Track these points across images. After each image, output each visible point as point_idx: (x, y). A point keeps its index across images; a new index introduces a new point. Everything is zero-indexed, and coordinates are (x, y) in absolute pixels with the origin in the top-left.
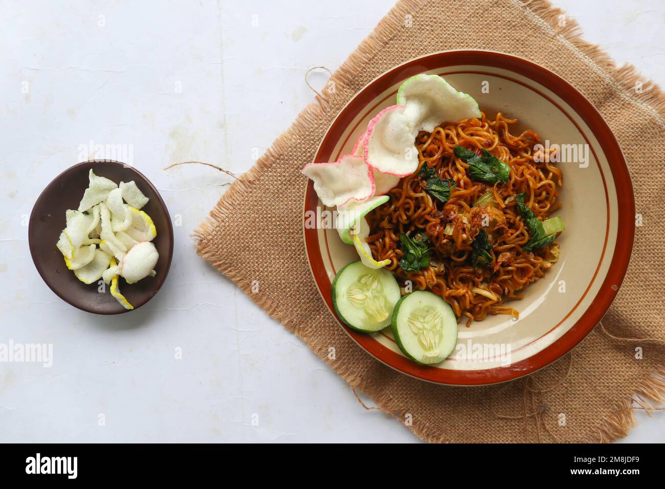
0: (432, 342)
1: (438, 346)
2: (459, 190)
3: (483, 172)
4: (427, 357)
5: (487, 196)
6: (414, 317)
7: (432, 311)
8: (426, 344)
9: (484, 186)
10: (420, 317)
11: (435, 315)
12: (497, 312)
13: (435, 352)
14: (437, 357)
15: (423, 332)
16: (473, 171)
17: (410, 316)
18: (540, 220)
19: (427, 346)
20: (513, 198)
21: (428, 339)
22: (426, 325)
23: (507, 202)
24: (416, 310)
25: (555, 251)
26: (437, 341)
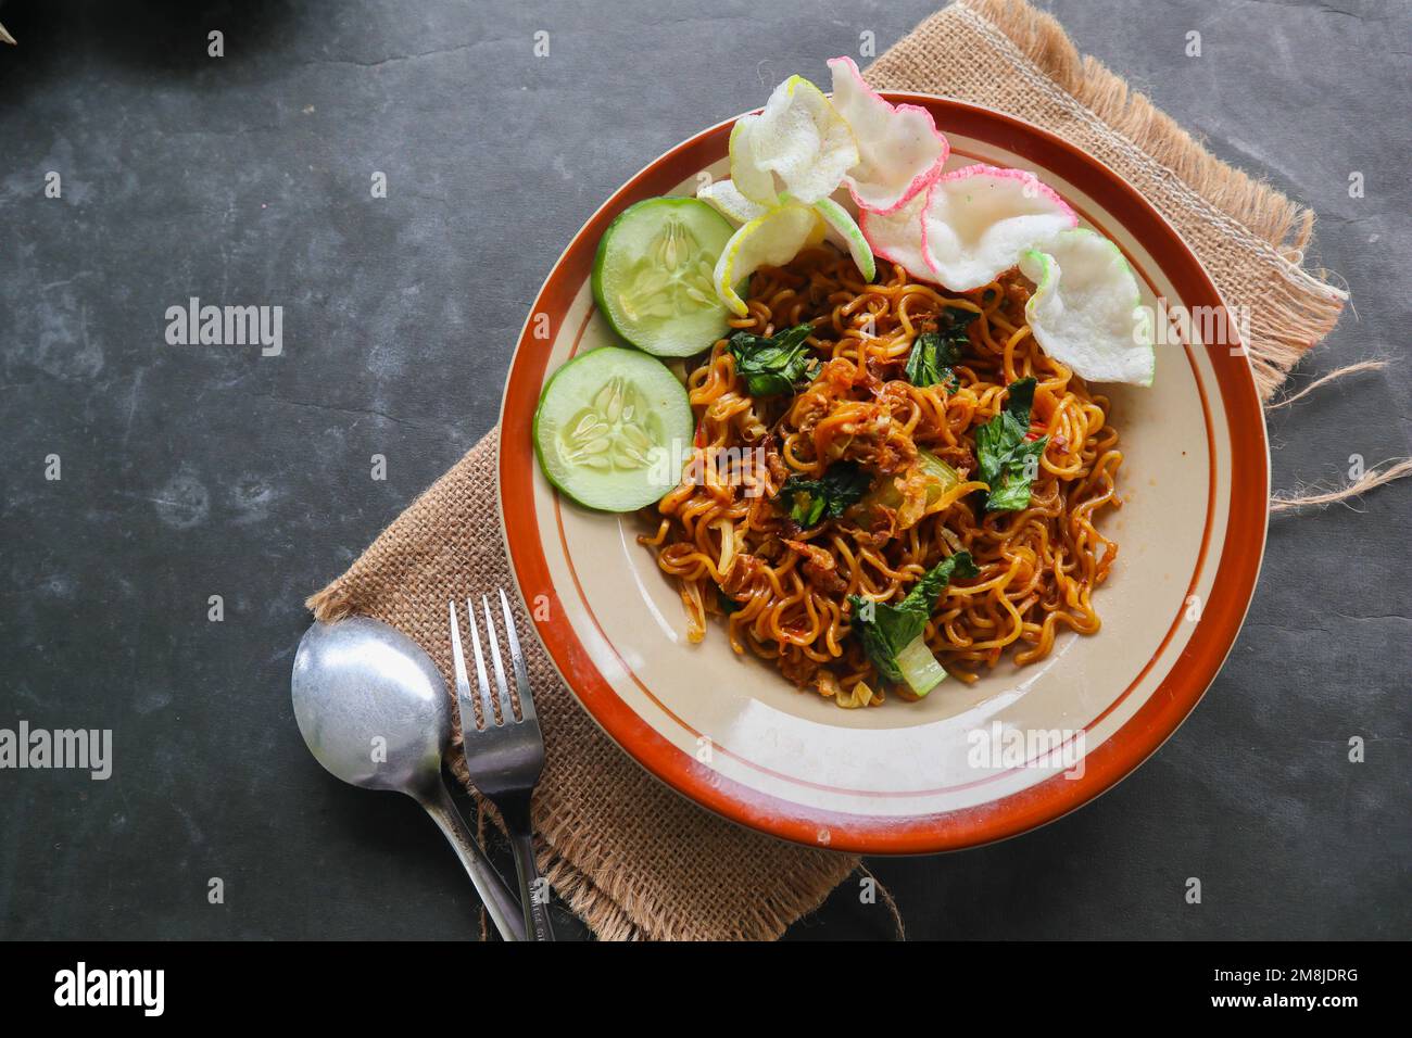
0: (588, 449)
1: (583, 465)
3: (996, 450)
4: (551, 436)
5: (947, 474)
6: (630, 394)
7: (653, 438)
8: (578, 431)
9: (966, 461)
10: (632, 407)
12: (686, 599)
13: (567, 458)
14: (557, 464)
15: (601, 422)
16: (991, 426)
17: (626, 381)
18: (926, 632)
19: (574, 434)
20: (957, 546)
21: (589, 438)
22: (618, 427)
23: (945, 532)
24: (643, 395)
25: (864, 693)
26: (593, 461)
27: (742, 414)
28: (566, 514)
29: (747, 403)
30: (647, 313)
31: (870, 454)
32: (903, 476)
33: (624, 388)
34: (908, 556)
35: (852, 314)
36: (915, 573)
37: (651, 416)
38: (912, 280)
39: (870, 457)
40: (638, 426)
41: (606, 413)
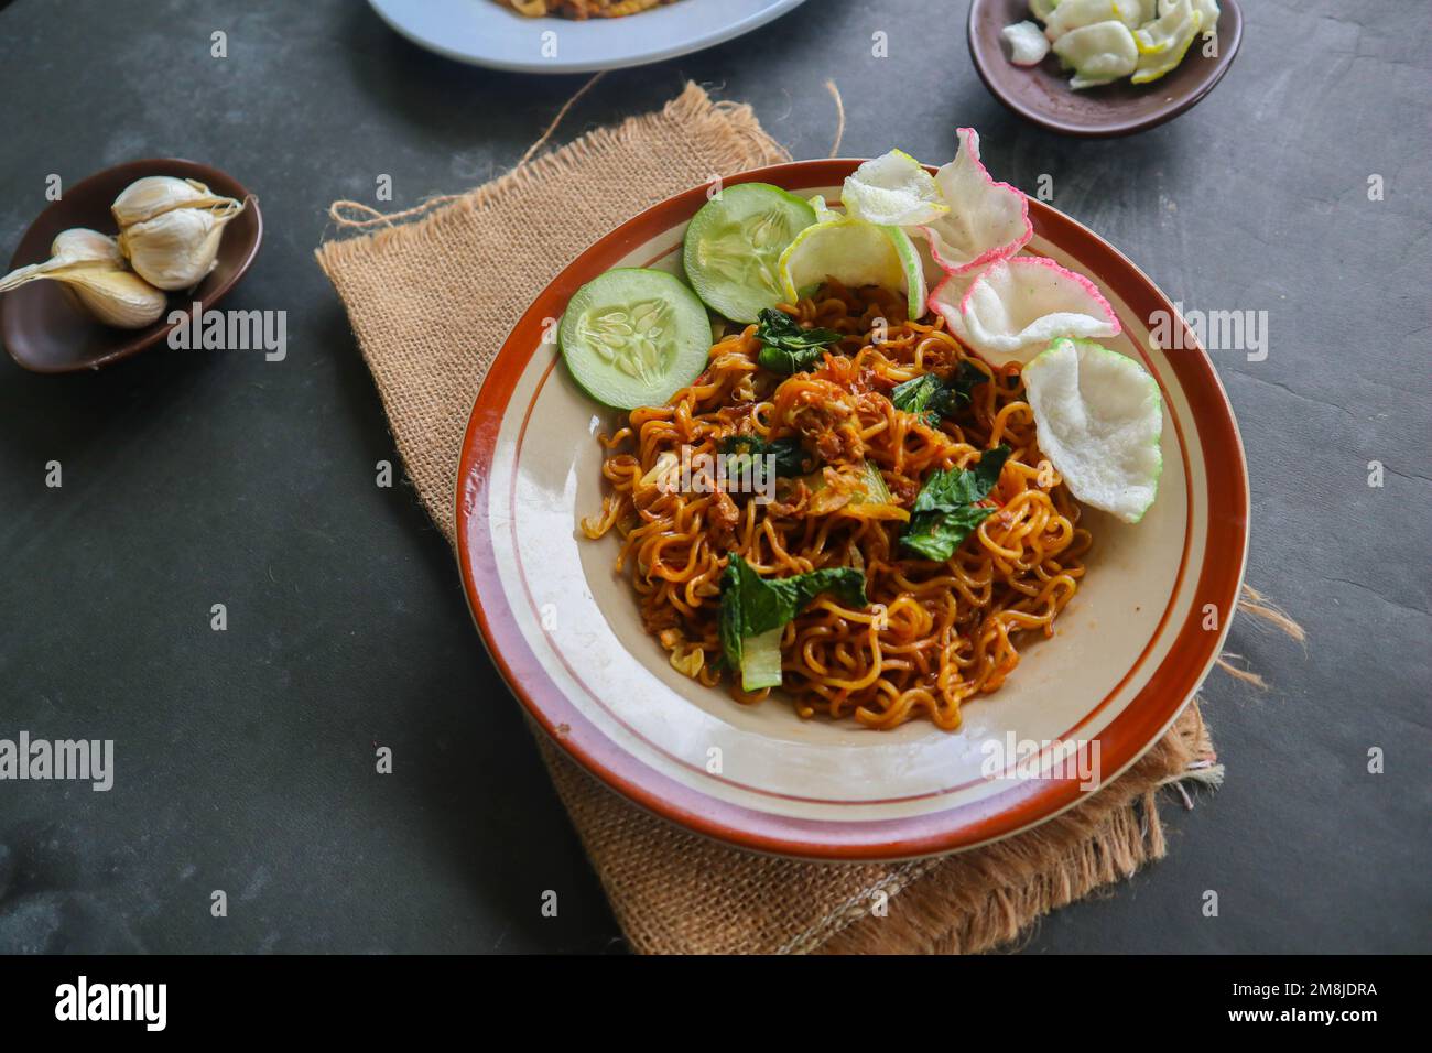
0: (603, 336)
1: (591, 345)
3: (939, 495)
4: (581, 309)
5: (881, 493)
6: (665, 319)
7: (662, 363)
10: (661, 330)
13: (583, 331)
14: (573, 330)
15: (629, 325)
17: (668, 308)
18: (785, 634)
19: (600, 319)
20: (858, 566)
21: (611, 330)
22: (640, 337)
23: (854, 550)
24: (675, 326)
25: (698, 662)
26: (602, 348)
27: (744, 372)
28: (553, 378)
29: (751, 366)
30: (717, 266)
31: (815, 428)
32: (836, 467)
33: (664, 312)
34: (806, 550)
36: (803, 566)
37: (672, 346)
38: (945, 328)
39: (813, 431)
40: (656, 347)
41: (637, 321)
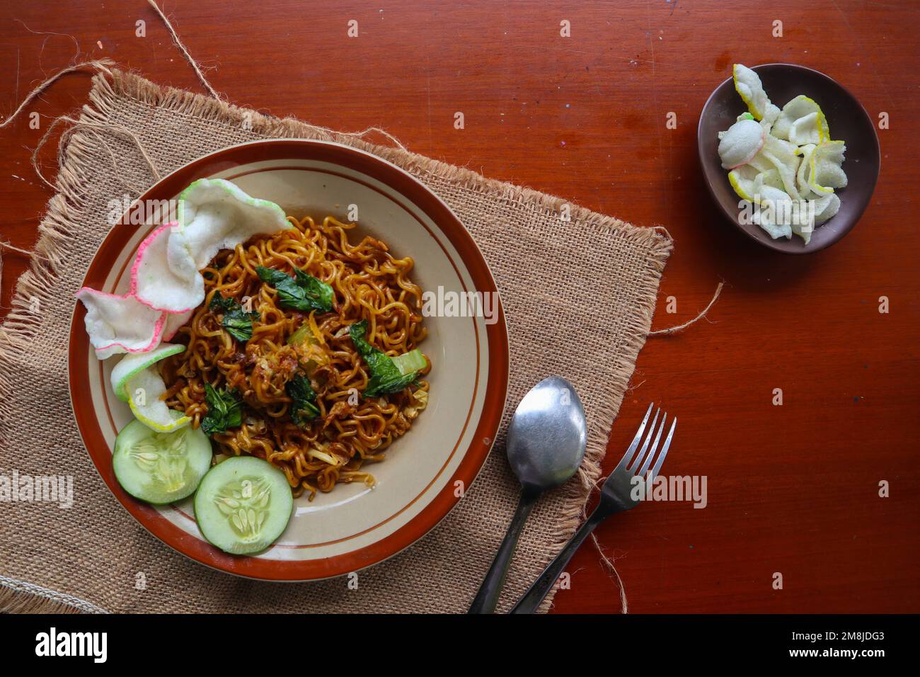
0: (252, 523)
1: (261, 528)
2: (260, 326)
3: (296, 298)
4: (241, 545)
5: (305, 330)
6: (225, 492)
7: (255, 482)
8: (240, 527)
9: (300, 316)
10: (234, 492)
11: (260, 487)
12: (351, 479)
13: (254, 537)
14: (256, 544)
15: (238, 513)
16: (284, 298)
17: (218, 493)
18: (392, 355)
19: (242, 530)
20: (347, 329)
21: (246, 521)
23: (339, 335)
24: (230, 483)
25: (420, 395)
26: (259, 522)
27: (250, 432)
28: (286, 542)
29: (245, 428)
30: (181, 477)
31: (283, 375)
32: (300, 356)
33: (222, 495)
34: (347, 360)
35: (204, 360)
36: (357, 358)
37: (241, 481)
39: (285, 376)
41: (234, 509)
